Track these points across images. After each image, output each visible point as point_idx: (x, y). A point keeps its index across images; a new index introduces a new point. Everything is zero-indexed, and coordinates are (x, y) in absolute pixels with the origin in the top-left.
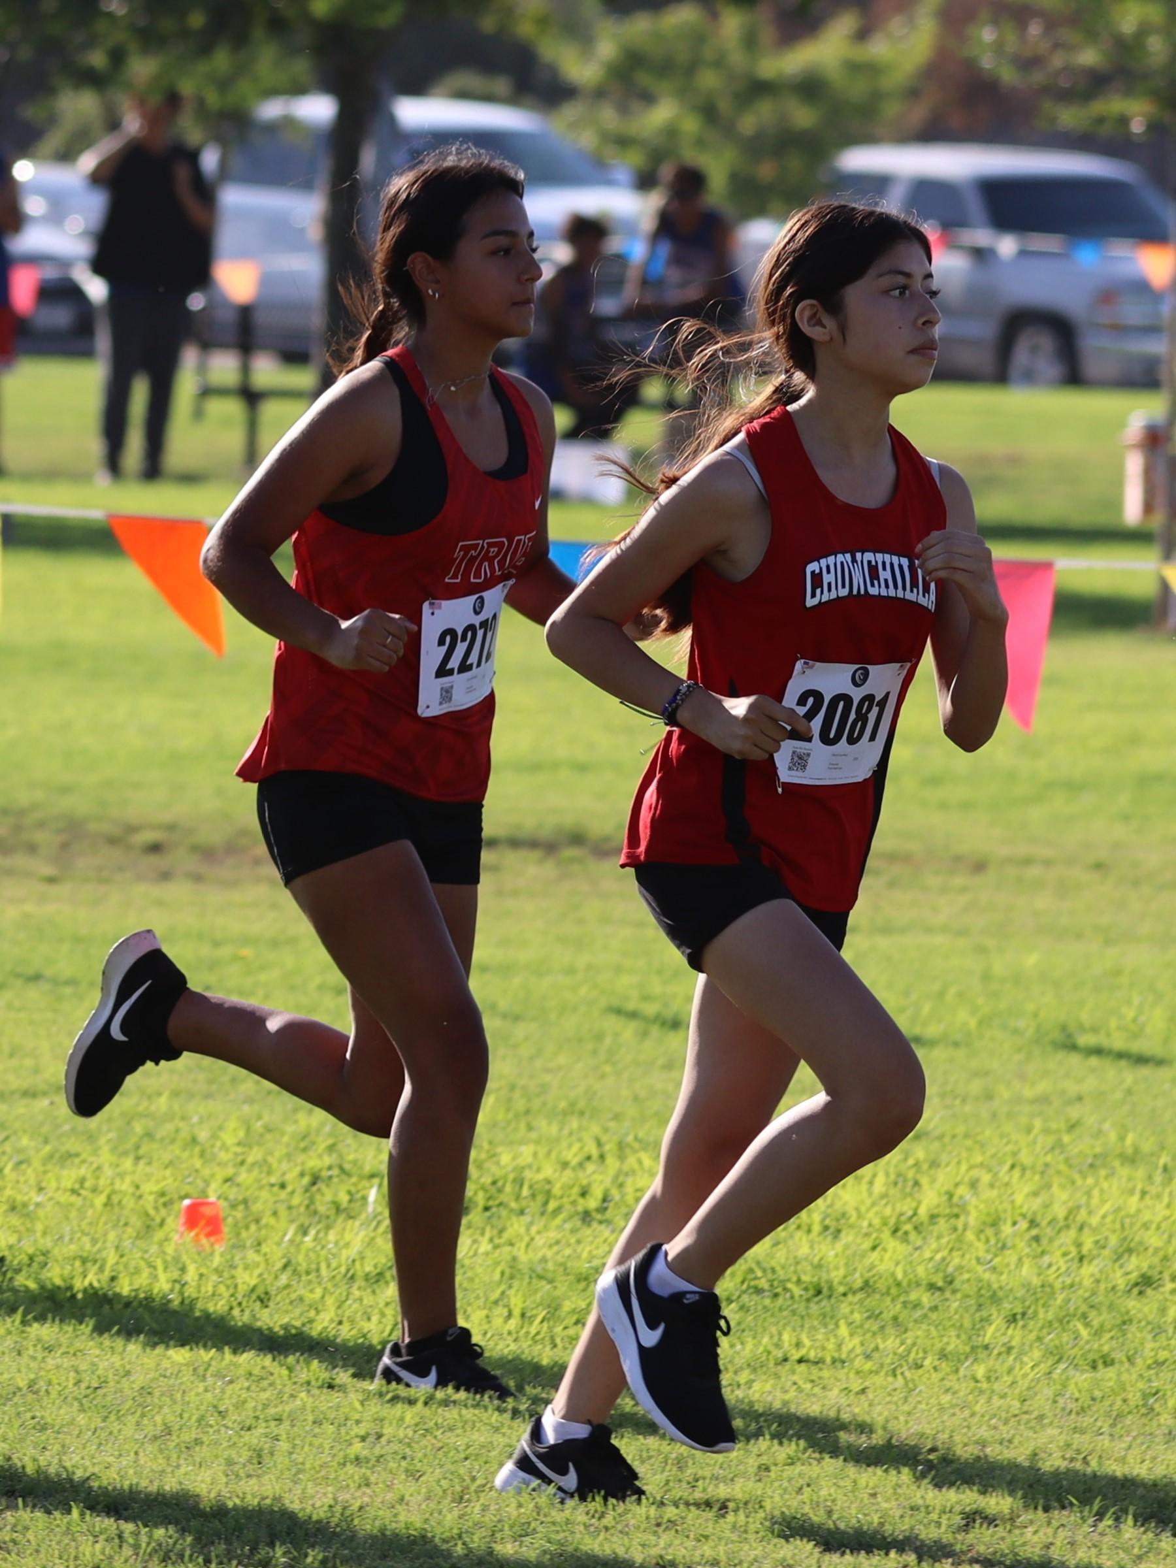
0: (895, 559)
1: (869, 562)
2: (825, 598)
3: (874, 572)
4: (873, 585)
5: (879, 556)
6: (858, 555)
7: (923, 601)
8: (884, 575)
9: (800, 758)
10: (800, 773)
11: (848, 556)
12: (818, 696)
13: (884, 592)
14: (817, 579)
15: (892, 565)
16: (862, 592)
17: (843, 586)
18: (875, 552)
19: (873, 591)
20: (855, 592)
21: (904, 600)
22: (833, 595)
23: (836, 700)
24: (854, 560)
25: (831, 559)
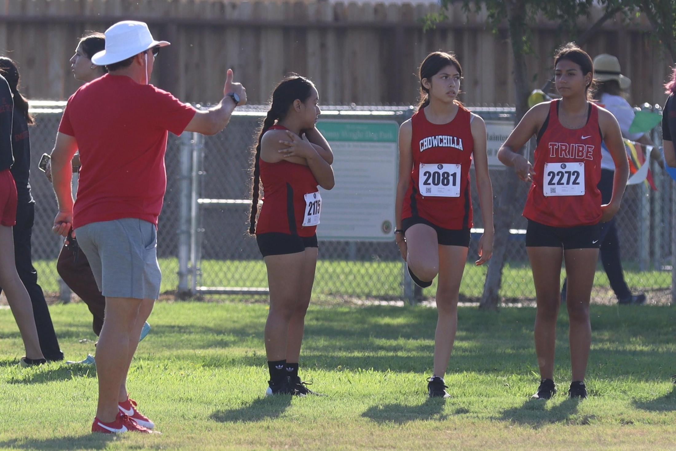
0: (449, 137)
1: (440, 138)
2: (425, 148)
3: (441, 141)
4: (441, 144)
5: (444, 137)
6: (437, 137)
7: (457, 147)
8: (444, 141)
9: (429, 189)
10: (429, 194)
11: (433, 137)
12: (429, 173)
13: (444, 145)
14: (422, 144)
15: (447, 139)
16: (437, 145)
17: (430, 145)
18: (442, 135)
19: (440, 145)
20: (434, 146)
21: (450, 147)
22: (427, 147)
23: (434, 173)
24: (435, 138)
25: (427, 139)
